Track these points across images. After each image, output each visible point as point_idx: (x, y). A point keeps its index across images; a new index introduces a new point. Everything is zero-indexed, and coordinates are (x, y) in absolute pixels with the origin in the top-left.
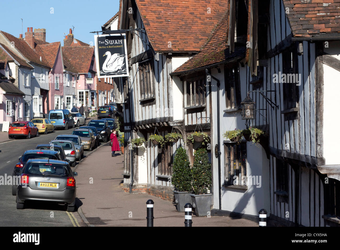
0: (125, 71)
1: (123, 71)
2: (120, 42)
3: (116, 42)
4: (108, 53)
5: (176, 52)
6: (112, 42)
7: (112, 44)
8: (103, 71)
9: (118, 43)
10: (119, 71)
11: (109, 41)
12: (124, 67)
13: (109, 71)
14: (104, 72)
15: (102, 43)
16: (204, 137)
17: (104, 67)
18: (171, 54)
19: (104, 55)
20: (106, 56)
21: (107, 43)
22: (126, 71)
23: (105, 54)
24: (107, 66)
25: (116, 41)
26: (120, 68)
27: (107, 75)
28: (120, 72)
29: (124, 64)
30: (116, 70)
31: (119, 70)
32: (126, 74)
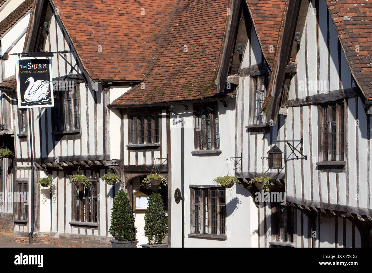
0: (49, 101)
1: (47, 100)
2: (45, 67)
3: (40, 67)
4: (31, 79)
5: (117, 81)
6: (36, 66)
7: (35, 68)
8: (24, 100)
9: (42, 67)
10: (42, 101)
11: (32, 65)
12: (49, 96)
13: (31, 100)
14: (26, 102)
15: (24, 67)
16: (162, 181)
17: (26, 96)
18: (111, 83)
19: (27, 82)
20: (29, 83)
21: (29, 67)
22: (51, 101)
23: (27, 80)
24: (29, 94)
25: (40, 65)
26: (44, 96)
27: (29, 105)
28: (44, 102)
29: (48, 93)
30: (40, 99)
31: (42, 99)
32: (50, 104)
